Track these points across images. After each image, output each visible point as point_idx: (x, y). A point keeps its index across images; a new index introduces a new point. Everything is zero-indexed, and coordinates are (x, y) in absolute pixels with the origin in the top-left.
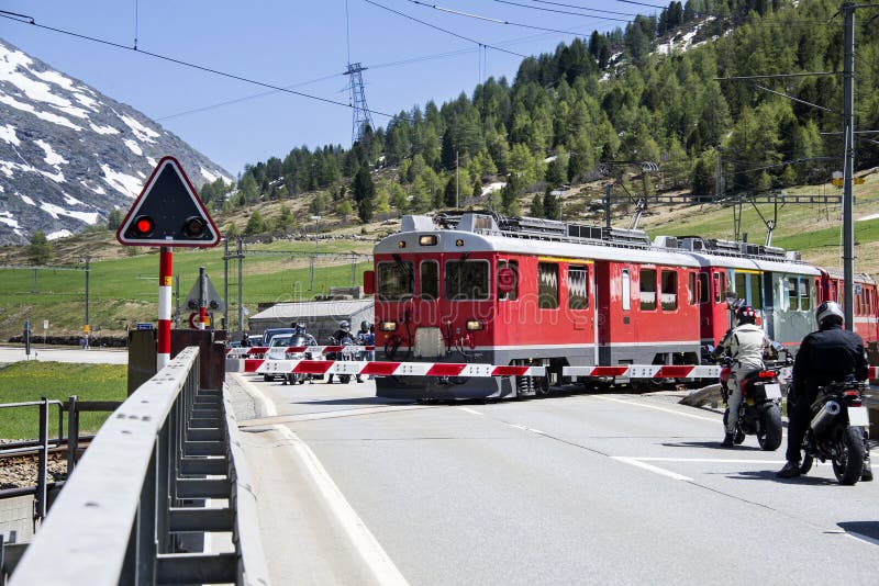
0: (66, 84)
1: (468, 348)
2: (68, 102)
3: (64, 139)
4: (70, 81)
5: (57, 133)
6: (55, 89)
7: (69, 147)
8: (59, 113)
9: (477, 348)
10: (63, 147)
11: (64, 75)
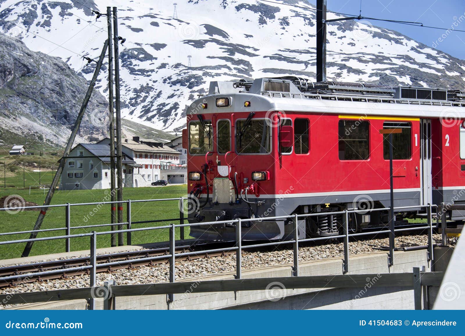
0: (434, 53)
1: (253, 196)
2: (435, 62)
3: (433, 80)
4: (436, 52)
5: (429, 77)
6: (429, 56)
7: (435, 83)
8: (430, 68)
9: (262, 196)
10: (432, 83)
11: (433, 49)
